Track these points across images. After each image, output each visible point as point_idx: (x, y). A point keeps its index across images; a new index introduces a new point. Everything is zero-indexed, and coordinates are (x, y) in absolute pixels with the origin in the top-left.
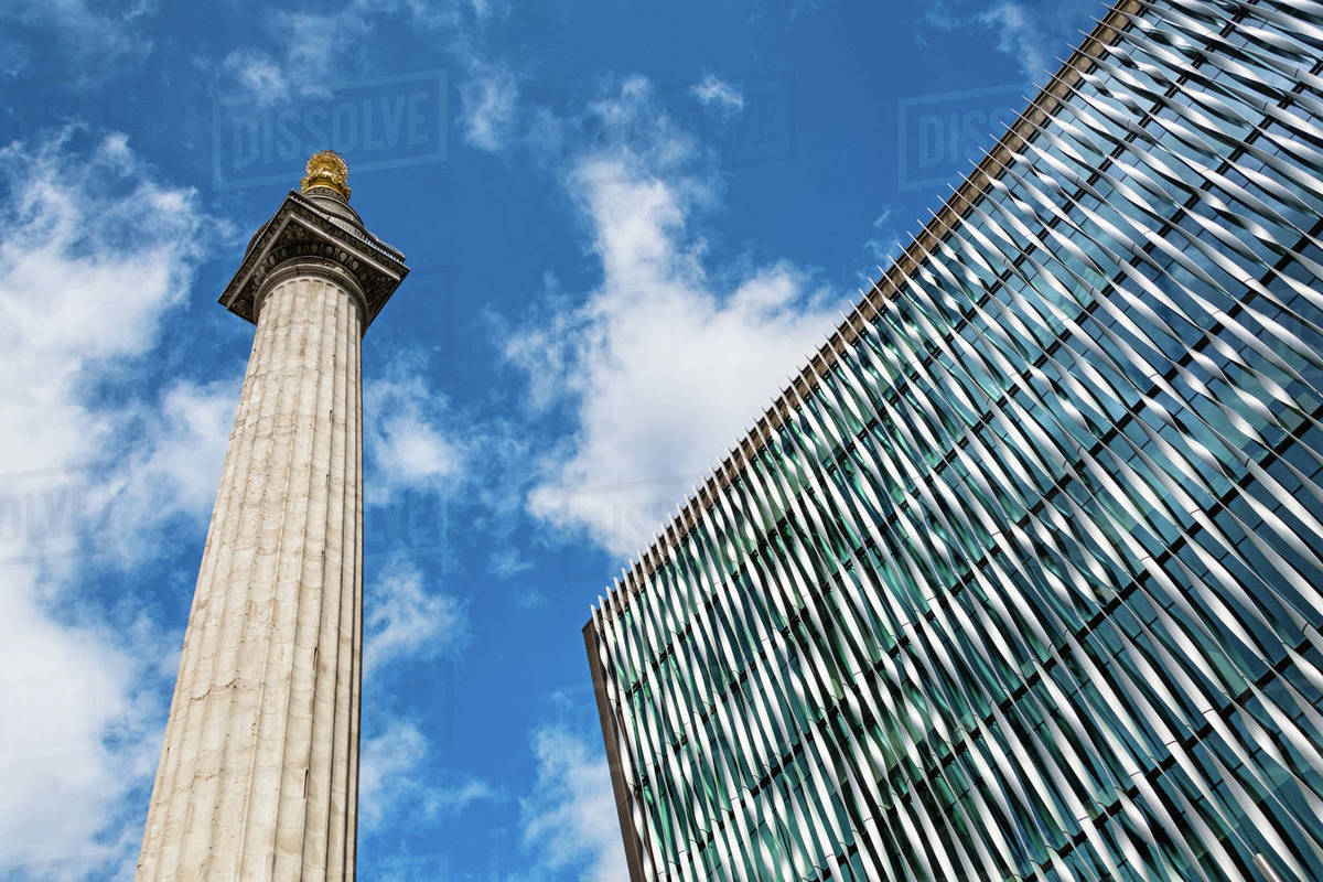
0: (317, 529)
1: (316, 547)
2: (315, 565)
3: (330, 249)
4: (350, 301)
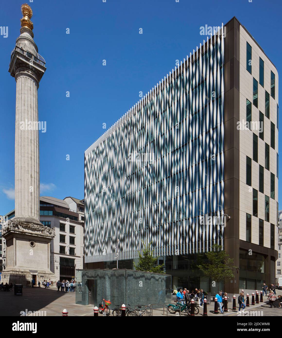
0: (30, 152)
1: (30, 156)
2: (30, 159)
3: (27, 65)
4: (33, 82)
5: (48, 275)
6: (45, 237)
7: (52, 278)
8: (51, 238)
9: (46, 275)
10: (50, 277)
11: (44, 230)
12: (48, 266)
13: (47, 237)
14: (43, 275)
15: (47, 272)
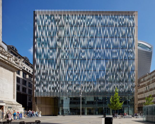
5: (16, 106)
6: (13, 65)
7: (20, 109)
8: (19, 68)
9: (14, 106)
10: (18, 108)
11: (11, 57)
12: (13, 97)
13: (15, 66)
14: (10, 106)
15: (14, 103)
